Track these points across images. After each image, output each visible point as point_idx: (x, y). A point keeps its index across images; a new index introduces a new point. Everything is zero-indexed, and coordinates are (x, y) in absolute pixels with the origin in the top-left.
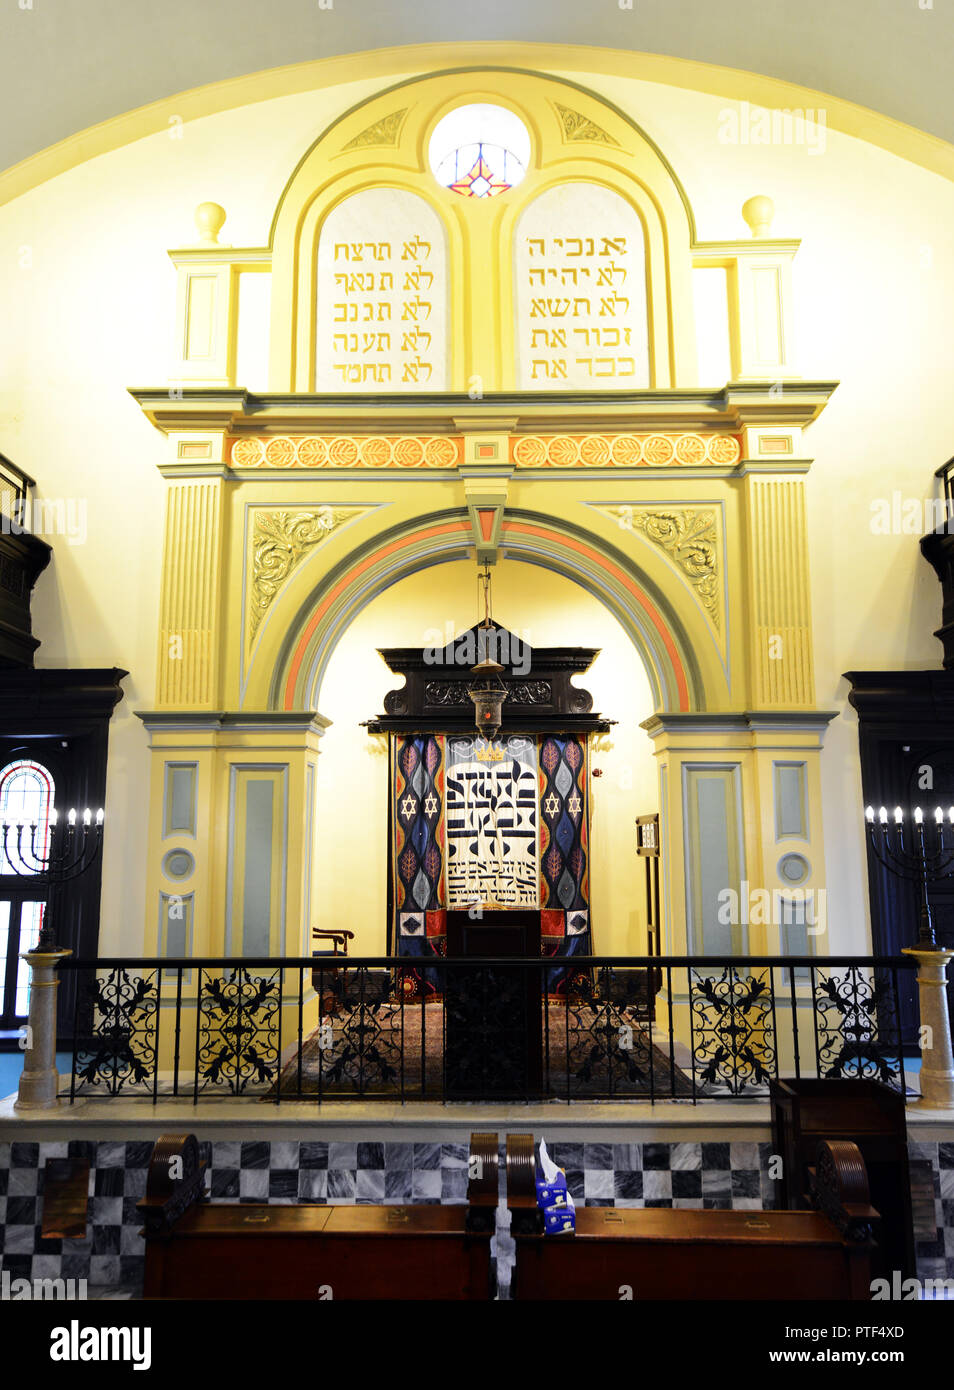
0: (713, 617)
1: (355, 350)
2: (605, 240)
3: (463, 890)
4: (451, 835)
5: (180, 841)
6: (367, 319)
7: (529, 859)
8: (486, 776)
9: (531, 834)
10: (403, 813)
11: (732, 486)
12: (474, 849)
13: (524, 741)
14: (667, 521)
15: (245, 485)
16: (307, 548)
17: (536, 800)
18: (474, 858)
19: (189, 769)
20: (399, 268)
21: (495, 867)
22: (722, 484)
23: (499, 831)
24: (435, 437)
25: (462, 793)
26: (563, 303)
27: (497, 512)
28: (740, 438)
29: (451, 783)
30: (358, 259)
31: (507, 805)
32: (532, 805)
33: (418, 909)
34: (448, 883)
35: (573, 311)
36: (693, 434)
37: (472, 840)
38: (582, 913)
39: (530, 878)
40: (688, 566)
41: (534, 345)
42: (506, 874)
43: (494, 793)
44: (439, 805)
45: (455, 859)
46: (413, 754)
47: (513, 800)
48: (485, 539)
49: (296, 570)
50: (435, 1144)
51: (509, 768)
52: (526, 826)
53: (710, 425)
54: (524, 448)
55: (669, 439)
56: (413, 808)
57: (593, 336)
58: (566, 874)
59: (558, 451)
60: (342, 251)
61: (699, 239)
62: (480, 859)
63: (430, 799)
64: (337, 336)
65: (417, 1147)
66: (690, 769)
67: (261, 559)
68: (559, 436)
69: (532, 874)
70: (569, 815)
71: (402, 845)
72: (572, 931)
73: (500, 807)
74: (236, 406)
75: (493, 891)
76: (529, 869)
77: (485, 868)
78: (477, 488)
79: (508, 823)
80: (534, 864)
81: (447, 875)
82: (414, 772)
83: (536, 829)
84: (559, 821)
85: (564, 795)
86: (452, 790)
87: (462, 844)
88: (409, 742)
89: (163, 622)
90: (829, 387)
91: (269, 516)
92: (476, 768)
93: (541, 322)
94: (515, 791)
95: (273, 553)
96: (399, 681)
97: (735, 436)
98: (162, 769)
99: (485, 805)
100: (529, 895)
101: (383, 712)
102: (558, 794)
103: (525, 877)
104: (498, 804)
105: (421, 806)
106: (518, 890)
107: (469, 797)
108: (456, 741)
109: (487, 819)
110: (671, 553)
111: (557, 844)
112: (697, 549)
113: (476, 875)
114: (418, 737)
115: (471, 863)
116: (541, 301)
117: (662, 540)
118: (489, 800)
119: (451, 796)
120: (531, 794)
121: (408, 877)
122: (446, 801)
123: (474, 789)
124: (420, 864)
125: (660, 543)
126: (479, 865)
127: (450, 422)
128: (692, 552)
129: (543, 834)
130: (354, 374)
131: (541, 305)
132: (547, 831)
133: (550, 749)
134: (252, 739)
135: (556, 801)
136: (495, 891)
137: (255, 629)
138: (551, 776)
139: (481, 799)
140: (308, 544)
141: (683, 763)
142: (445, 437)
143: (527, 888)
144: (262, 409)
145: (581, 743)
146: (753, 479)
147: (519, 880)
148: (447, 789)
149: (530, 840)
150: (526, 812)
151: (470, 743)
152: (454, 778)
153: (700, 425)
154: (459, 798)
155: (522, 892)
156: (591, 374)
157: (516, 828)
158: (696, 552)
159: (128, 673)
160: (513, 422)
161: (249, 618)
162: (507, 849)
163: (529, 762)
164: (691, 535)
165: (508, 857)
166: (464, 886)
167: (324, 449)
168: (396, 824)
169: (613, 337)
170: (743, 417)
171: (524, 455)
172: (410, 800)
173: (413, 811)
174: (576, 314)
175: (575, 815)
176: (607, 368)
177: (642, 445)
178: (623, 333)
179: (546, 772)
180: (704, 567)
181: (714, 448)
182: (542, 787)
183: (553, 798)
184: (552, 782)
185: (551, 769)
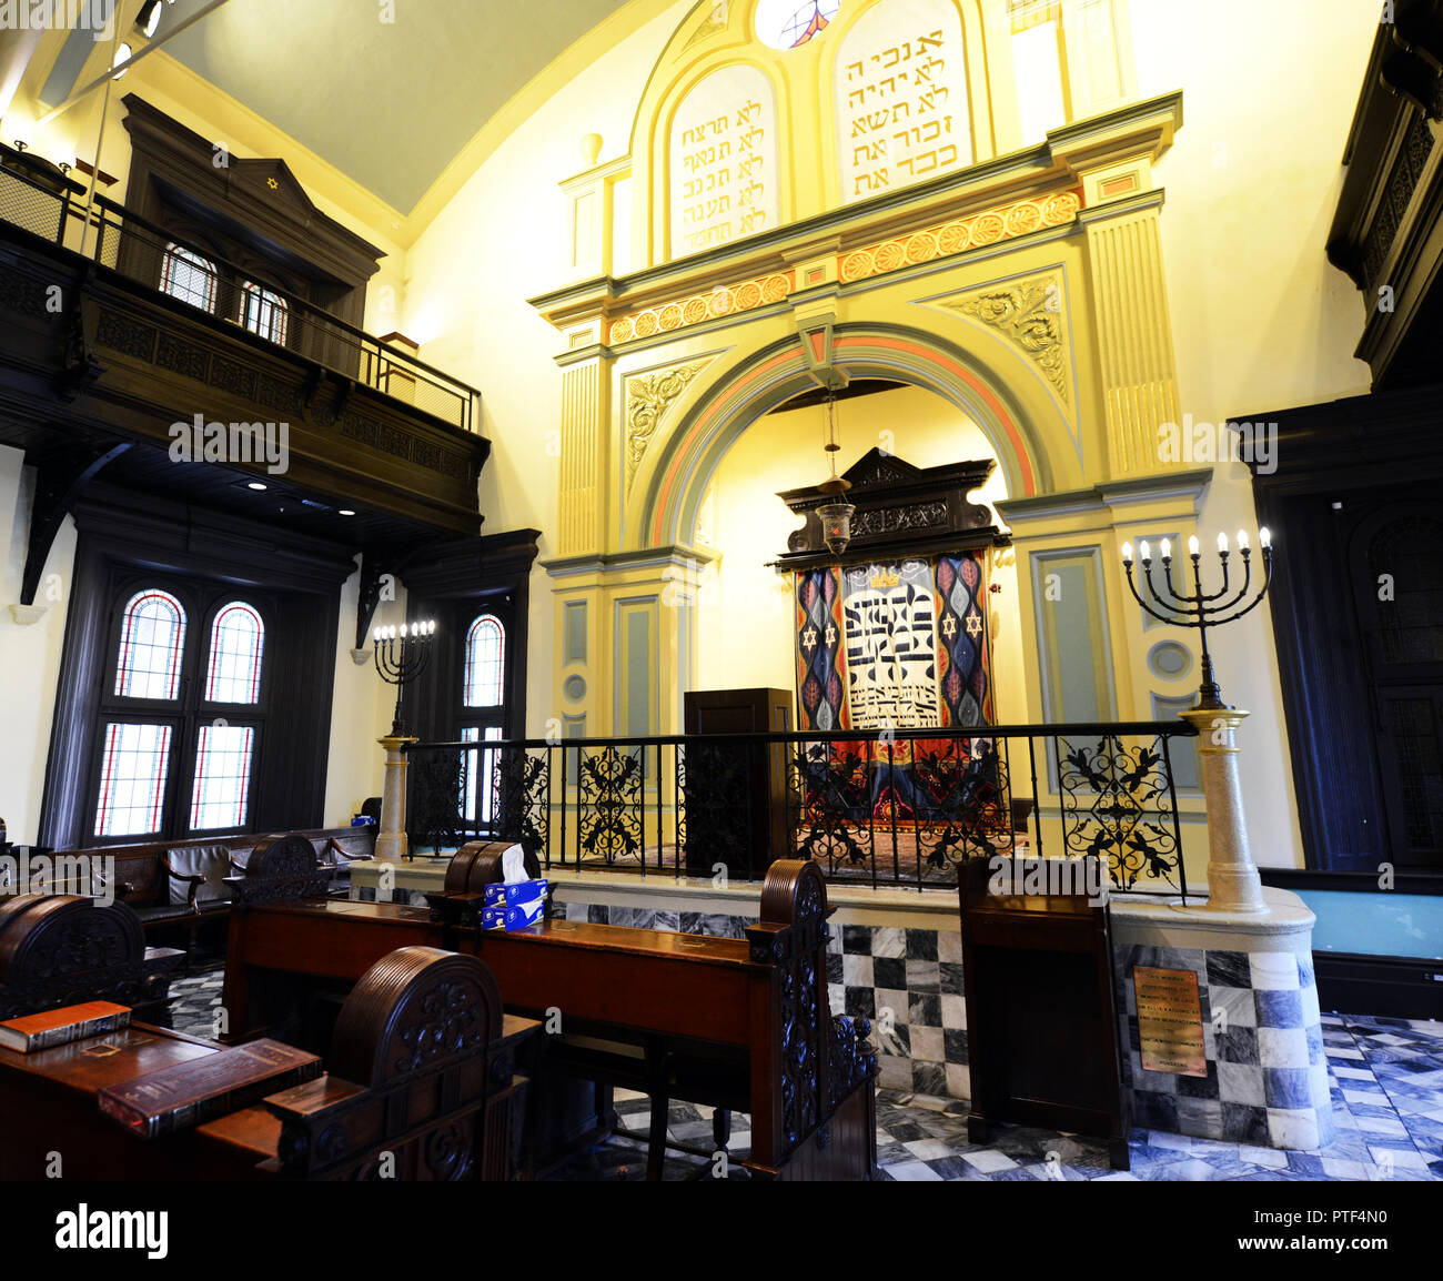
0: (1060, 390)
1: (700, 218)
2: (921, 39)
3: (864, 716)
4: (852, 664)
5: (576, 668)
6: (709, 188)
7: (928, 682)
8: (881, 602)
9: (930, 657)
10: (804, 644)
11: (1073, 245)
13: (917, 564)
14: (1002, 300)
15: (620, 360)
16: (669, 402)
17: (934, 622)
18: (872, 684)
19: (581, 607)
20: (733, 134)
21: (895, 692)
22: (1062, 245)
23: (897, 655)
24: (770, 276)
25: (859, 620)
26: (883, 115)
27: (826, 331)
28: (1079, 192)
29: (850, 613)
31: (903, 629)
32: (929, 627)
34: (851, 711)
35: (893, 118)
36: (1026, 202)
37: (870, 667)
38: (986, 739)
39: (930, 702)
40: (1027, 340)
41: (856, 164)
42: (905, 699)
43: (891, 619)
44: (837, 635)
45: (857, 686)
46: (812, 588)
47: (910, 622)
48: (818, 360)
49: (660, 423)
50: (650, 910)
52: (923, 649)
53: (1041, 187)
54: (852, 264)
55: (998, 214)
56: (813, 639)
57: (912, 136)
58: (968, 696)
59: (884, 258)
60: (688, 137)
62: (877, 684)
63: (830, 630)
65: (637, 912)
66: (1041, 559)
67: (634, 419)
68: (884, 244)
69: (932, 698)
70: (969, 635)
71: (805, 676)
73: (898, 631)
74: (603, 292)
75: (893, 717)
76: (929, 693)
77: (883, 693)
78: (806, 313)
79: (905, 647)
80: (933, 687)
81: (850, 703)
82: (814, 604)
83: (934, 652)
84: (957, 640)
85: (961, 614)
86: (850, 619)
87: (861, 671)
88: (808, 577)
89: (561, 485)
90: (1173, 100)
91: (637, 381)
92: (871, 595)
93: (862, 140)
94: (910, 615)
95: (642, 413)
96: (800, 522)
97: (1074, 191)
98: (561, 608)
99: (882, 631)
100: (929, 720)
101: (788, 551)
102: (954, 615)
103: (925, 702)
104: (895, 629)
105: (821, 637)
106: (917, 715)
108: (851, 571)
109: (884, 645)
110: (1007, 332)
111: (956, 665)
112: (1037, 320)
113: (875, 700)
114: (818, 572)
115: (869, 689)
116: (862, 119)
117: (998, 320)
118: (886, 626)
119: (850, 625)
120: (927, 616)
121: (812, 706)
122: (845, 631)
123: (870, 616)
125: (995, 325)
126: (878, 691)
127: (778, 259)
128: (1030, 326)
129: (942, 657)
131: (861, 124)
132: (946, 654)
133: (944, 568)
134: (630, 576)
135: (953, 621)
136: (896, 717)
137: (631, 480)
138: (945, 595)
139: (878, 625)
140: (669, 398)
141: (1031, 553)
142: (779, 274)
143: (927, 712)
144: (626, 290)
145: (977, 559)
146: (1091, 229)
147: (917, 705)
148: (845, 619)
149: (928, 664)
150: (923, 636)
151: (865, 571)
152: (852, 608)
153: (1030, 190)
154: (857, 627)
155: (922, 717)
156: (912, 173)
157: (912, 651)
158: (1036, 324)
159: (540, 533)
160: (836, 242)
161: (628, 472)
162: (905, 674)
163: (923, 584)
164: (1030, 307)
165: (907, 682)
166: (864, 713)
167: (679, 311)
168: (800, 654)
169: (933, 130)
170: (1074, 166)
171: (851, 271)
172: (811, 633)
173: (814, 642)
174: (895, 120)
175: (975, 635)
176: (929, 162)
177: (970, 229)
178: (943, 124)
179: (942, 593)
180: (1045, 338)
181: (1052, 209)
182: (938, 608)
183: (949, 619)
184: (947, 601)
185: (946, 589)
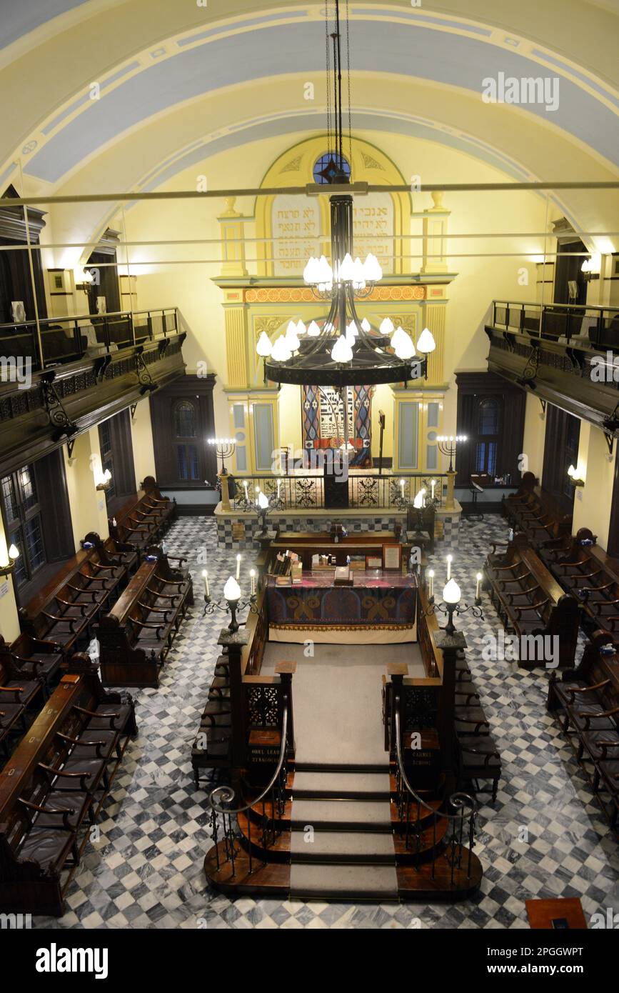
1: (287, 256)
2: (379, 209)
4: (322, 414)
7: (350, 422)
9: (351, 414)
10: (305, 407)
11: (421, 307)
12: (331, 419)
15: (251, 308)
17: (353, 402)
18: (331, 422)
20: (302, 221)
22: (418, 306)
23: (340, 413)
25: (326, 400)
28: (425, 289)
29: (322, 397)
30: (287, 217)
32: (351, 403)
33: (311, 439)
34: (321, 431)
36: (409, 287)
37: (330, 416)
38: (368, 440)
44: (318, 404)
45: (323, 422)
55: (400, 289)
58: (363, 426)
60: (280, 215)
61: (414, 211)
63: (314, 402)
64: (281, 250)
66: (402, 404)
69: (351, 427)
70: (365, 408)
71: (306, 419)
72: (365, 446)
73: (340, 404)
76: (349, 425)
77: (334, 426)
80: (352, 424)
81: (321, 428)
82: (308, 393)
83: (353, 412)
84: (361, 409)
87: (326, 418)
90: (455, 275)
91: (260, 319)
97: (423, 287)
99: (334, 404)
102: (361, 399)
103: (348, 428)
105: (311, 404)
107: (329, 402)
109: (335, 409)
111: (360, 417)
113: (331, 428)
115: (329, 424)
118: (336, 402)
119: (322, 401)
120: (351, 400)
121: (308, 429)
122: (321, 403)
123: (331, 399)
124: (312, 425)
126: (332, 424)
129: (355, 414)
130: (287, 265)
132: (357, 413)
133: (360, 387)
134: (260, 396)
135: (360, 402)
136: (338, 433)
137: (258, 360)
139: (334, 402)
141: (400, 402)
143: (349, 431)
144: (256, 282)
146: (428, 306)
148: (321, 398)
149: (350, 416)
150: (349, 406)
154: (325, 402)
159: (217, 375)
161: (256, 356)
162: (342, 419)
164: (406, 324)
165: (342, 421)
166: (327, 432)
167: (277, 293)
168: (303, 411)
170: (426, 283)
172: (307, 403)
173: (309, 407)
175: (367, 407)
178: (385, 248)
179: (356, 392)
181: (416, 292)
182: (354, 396)
184: (358, 395)
185: (359, 392)
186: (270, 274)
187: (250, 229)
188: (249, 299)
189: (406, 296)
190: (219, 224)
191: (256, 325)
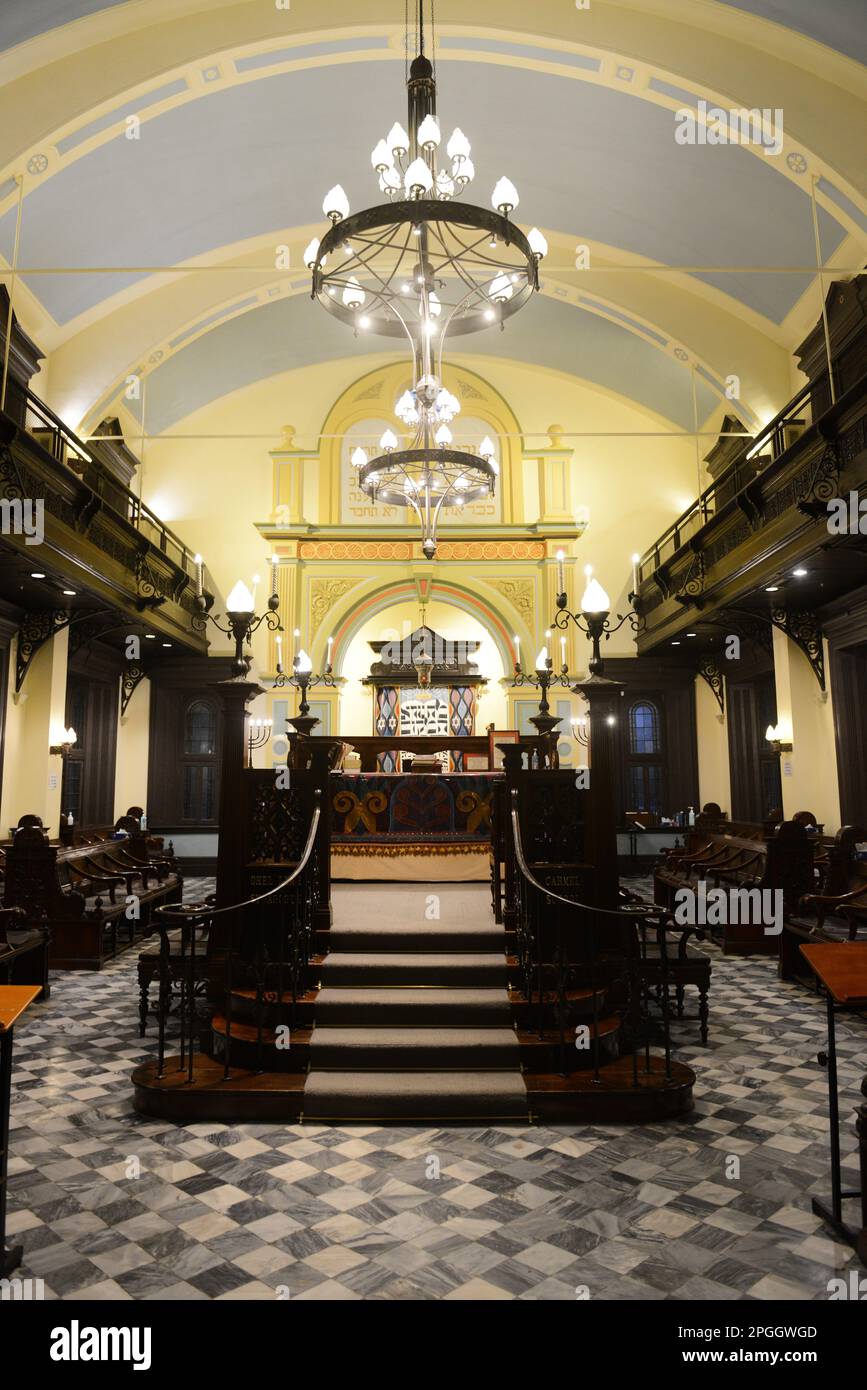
0: (531, 631)
1: (359, 500)
8: (422, 707)
10: (379, 723)
11: (539, 569)
13: (442, 689)
14: (510, 585)
15: (307, 567)
16: (338, 598)
17: (448, 719)
22: (535, 568)
24: (398, 544)
25: (409, 716)
27: (428, 580)
28: (544, 545)
29: (403, 712)
31: (432, 722)
32: (446, 722)
40: (519, 607)
43: (426, 716)
44: (397, 722)
46: (383, 696)
47: (436, 719)
49: (332, 608)
51: (433, 703)
53: (530, 539)
54: (441, 548)
56: (383, 724)
59: (458, 551)
61: (526, 448)
63: (393, 719)
64: (352, 493)
66: (518, 704)
67: (316, 603)
68: (458, 544)
70: (466, 728)
73: (429, 723)
74: (304, 530)
78: (419, 570)
82: (384, 705)
83: (448, 734)
84: (459, 730)
85: (462, 717)
86: (404, 714)
88: (382, 689)
90: (585, 524)
91: (319, 582)
92: (416, 703)
94: (437, 715)
95: (321, 600)
96: (378, 658)
97: (542, 545)
99: (422, 722)
101: (370, 674)
102: (459, 717)
104: (428, 721)
105: (387, 723)
107: (412, 718)
108: (406, 689)
109: (422, 730)
110: (511, 601)
112: (523, 599)
114: (386, 687)
117: (506, 593)
118: (423, 719)
119: (403, 718)
120: (445, 716)
122: (400, 721)
123: (415, 714)
125: (506, 596)
128: (521, 601)
130: (359, 512)
133: (455, 693)
135: (459, 720)
137: (313, 637)
138: (456, 708)
139: (420, 719)
140: (338, 596)
141: (516, 700)
142: (403, 544)
144: (316, 531)
145: (473, 690)
146: (550, 566)
148: (401, 714)
150: (443, 726)
151: (414, 690)
152: (405, 709)
153: (525, 539)
154: (408, 718)
156: (474, 513)
163: (444, 701)
164: (521, 592)
167: (344, 550)
171: (441, 553)
172: (382, 720)
173: (384, 726)
175: (468, 727)
176: (482, 510)
177: (498, 548)
179: (452, 706)
180: (527, 607)
181: (532, 550)
182: (450, 713)
183: (456, 718)
184: (456, 710)
185: (456, 704)
186: (335, 522)
187: (312, 467)
188: (306, 554)
189: (520, 554)
190: (270, 461)
191: (314, 590)
